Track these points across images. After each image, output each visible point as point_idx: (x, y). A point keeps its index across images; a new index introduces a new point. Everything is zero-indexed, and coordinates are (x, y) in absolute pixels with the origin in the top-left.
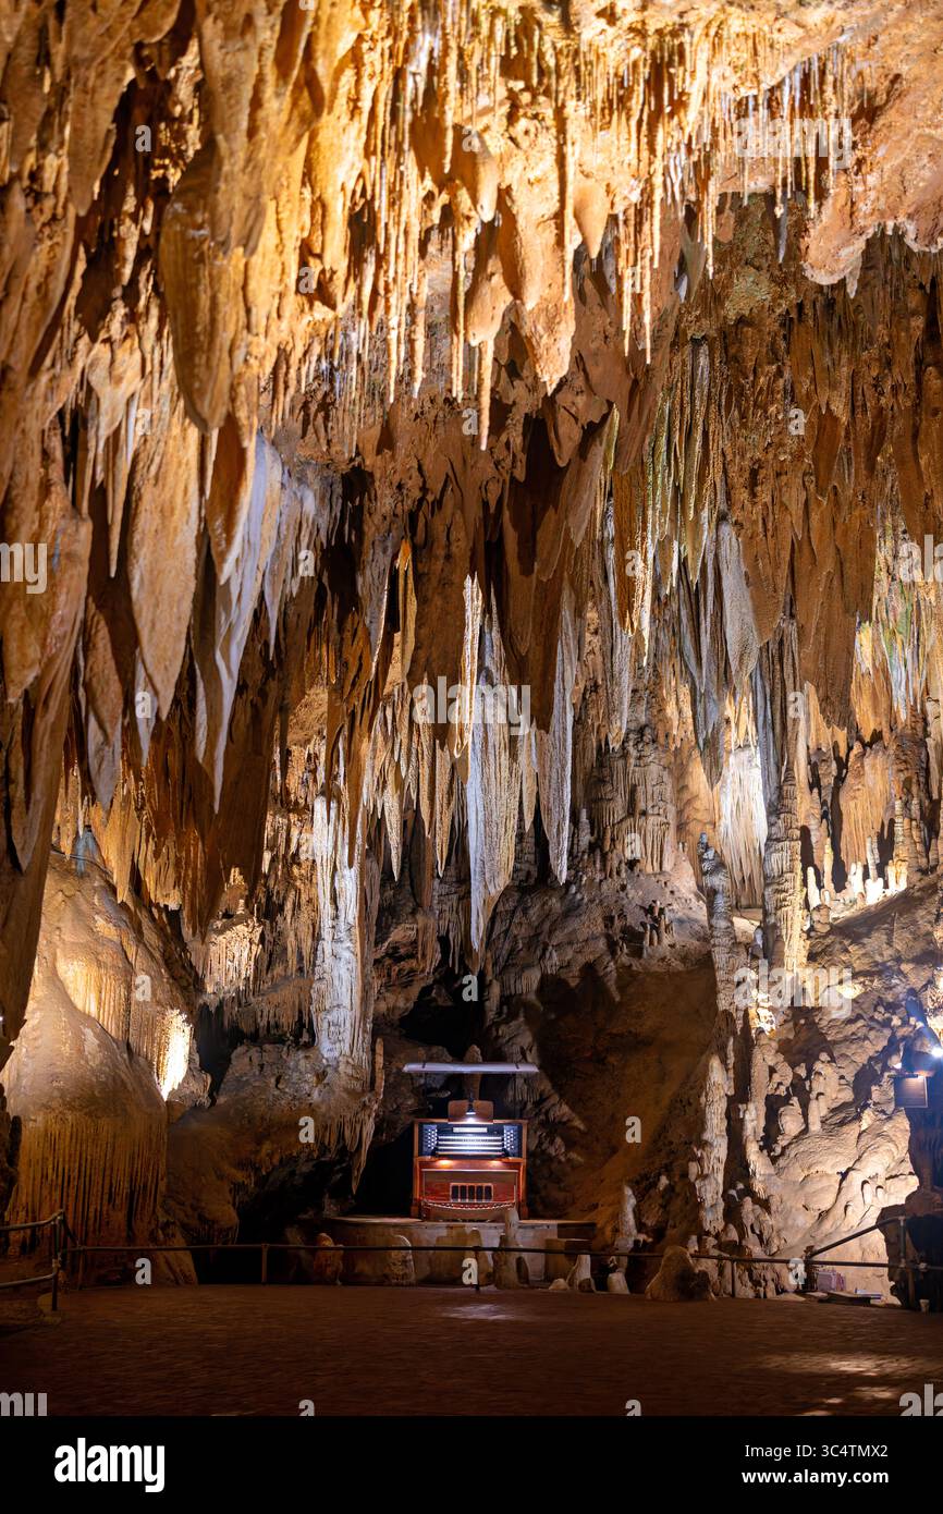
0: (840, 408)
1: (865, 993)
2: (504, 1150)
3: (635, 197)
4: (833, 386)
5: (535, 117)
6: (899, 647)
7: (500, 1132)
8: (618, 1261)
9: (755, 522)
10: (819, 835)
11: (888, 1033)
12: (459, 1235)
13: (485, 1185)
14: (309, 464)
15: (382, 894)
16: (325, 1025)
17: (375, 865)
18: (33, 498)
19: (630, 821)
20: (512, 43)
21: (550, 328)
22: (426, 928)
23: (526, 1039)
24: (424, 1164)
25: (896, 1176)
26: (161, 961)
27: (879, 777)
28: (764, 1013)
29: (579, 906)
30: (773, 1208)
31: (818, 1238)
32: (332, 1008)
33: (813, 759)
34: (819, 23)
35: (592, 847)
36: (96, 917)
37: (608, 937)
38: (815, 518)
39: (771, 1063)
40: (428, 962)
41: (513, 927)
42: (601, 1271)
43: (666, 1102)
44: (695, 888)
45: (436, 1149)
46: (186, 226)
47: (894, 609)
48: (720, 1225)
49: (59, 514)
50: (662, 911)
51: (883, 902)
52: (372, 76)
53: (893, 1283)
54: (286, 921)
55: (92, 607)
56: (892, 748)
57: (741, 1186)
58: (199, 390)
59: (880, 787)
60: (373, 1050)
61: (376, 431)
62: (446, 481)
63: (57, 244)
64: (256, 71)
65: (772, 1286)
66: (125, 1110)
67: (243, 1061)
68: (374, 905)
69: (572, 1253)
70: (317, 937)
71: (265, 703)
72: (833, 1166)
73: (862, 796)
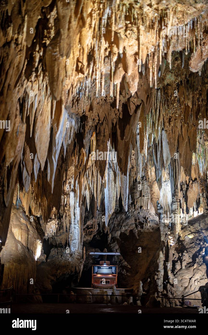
0: (190, 104)
1: (194, 237)
2: (112, 272)
3: (153, 50)
4: (189, 99)
5: (131, 30)
6: (201, 159)
7: (112, 268)
8: (139, 298)
9: (170, 130)
10: (182, 201)
11: (200, 246)
12: (102, 292)
13: (108, 280)
14: (73, 114)
15: (85, 214)
16: (72, 244)
17: (84, 207)
18: (14, 117)
19: (140, 198)
20: (127, 12)
21: (133, 80)
22: (95, 222)
23: (117, 247)
24: (94, 276)
25: (202, 279)
26: (35, 229)
27: (196, 188)
28: (171, 241)
29: (129, 217)
30: (174, 286)
31: (185, 293)
32: (74, 240)
33: (181, 184)
34: (200, 7)
35: (132, 204)
36: (21, 218)
37: (135, 224)
38: (183, 129)
39: (173, 253)
40: (95, 229)
41: (114, 222)
42: (135, 300)
43: (149, 262)
44: (155, 213)
45: (97, 272)
46: (52, 52)
47: (200, 150)
48: (162, 290)
49: (18, 122)
50: (148, 218)
51: (198, 216)
52: (94, 19)
53: (202, 304)
54: (63, 220)
55: (26, 144)
56: (199, 182)
57: (167, 281)
58: (55, 90)
59: (196, 190)
60: (83, 249)
61: (89, 107)
62: (104, 118)
63: (21, 56)
64: (70, 15)
65: (174, 304)
66: (27, 263)
67: (53, 252)
68: (84, 216)
69: (128, 296)
70: (70, 224)
71: (62, 169)
72: (188, 277)
73: (192, 192)
